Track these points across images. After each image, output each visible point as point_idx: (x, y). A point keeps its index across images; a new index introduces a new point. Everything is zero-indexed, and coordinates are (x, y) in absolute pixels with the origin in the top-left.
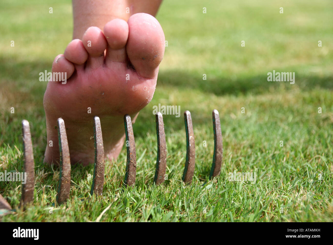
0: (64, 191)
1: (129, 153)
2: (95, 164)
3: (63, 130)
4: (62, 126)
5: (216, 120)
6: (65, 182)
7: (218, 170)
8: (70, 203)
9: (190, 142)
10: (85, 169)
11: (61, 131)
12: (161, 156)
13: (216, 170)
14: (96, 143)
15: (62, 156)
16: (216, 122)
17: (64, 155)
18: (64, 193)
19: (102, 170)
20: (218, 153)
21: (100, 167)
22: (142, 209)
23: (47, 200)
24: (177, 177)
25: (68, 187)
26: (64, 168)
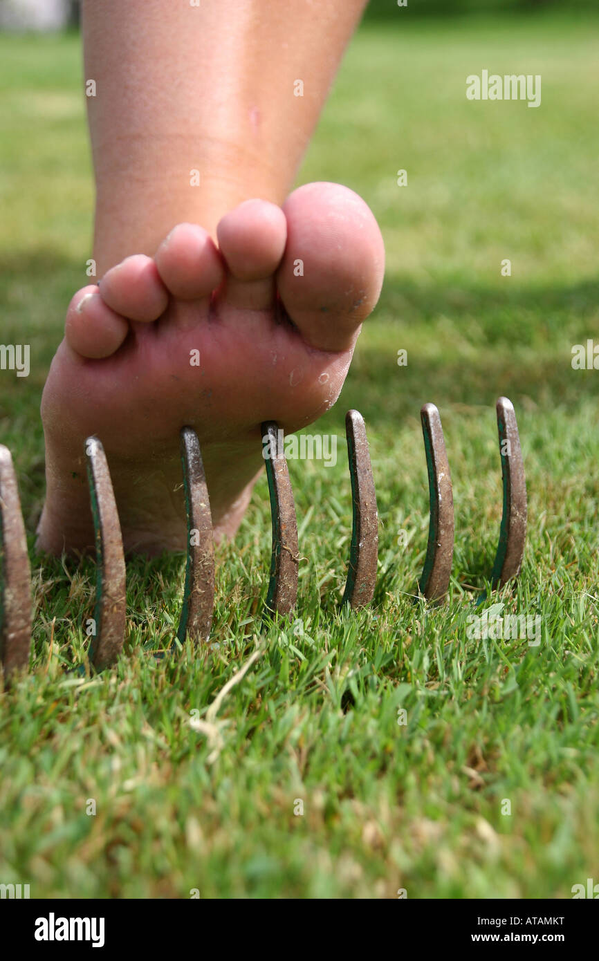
0: (108, 634)
1: (280, 526)
2: (190, 557)
3: (100, 468)
4: (99, 459)
5: (508, 426)
6: (112, 611)
7: (514, 563)
8: (129, 667)
9: (439, 490)
10: (151, 567)
11: (96, 473)
12: (364, 530)
13: (510, 562)
14: (190, 501)
15: (102, 539)
16: (507, 431)
17: (107, 539)
18: (109, 638)
19: (209, 574)
20: (515, 515)
21: (204, 566)
22: (322, 678)
23: (60, 656)
24: (404, 584)
25: (120, 622)
26: (108, 571)
